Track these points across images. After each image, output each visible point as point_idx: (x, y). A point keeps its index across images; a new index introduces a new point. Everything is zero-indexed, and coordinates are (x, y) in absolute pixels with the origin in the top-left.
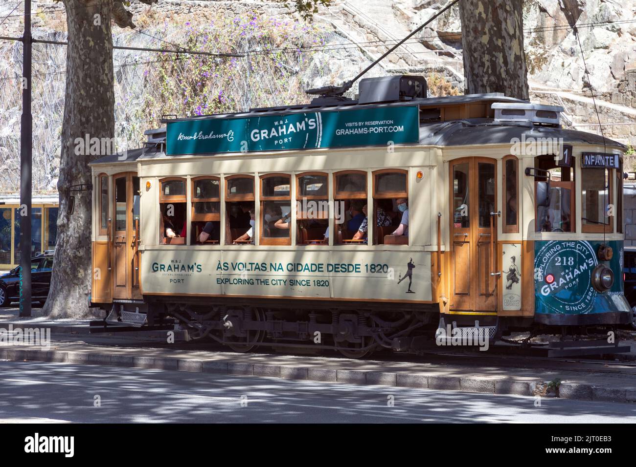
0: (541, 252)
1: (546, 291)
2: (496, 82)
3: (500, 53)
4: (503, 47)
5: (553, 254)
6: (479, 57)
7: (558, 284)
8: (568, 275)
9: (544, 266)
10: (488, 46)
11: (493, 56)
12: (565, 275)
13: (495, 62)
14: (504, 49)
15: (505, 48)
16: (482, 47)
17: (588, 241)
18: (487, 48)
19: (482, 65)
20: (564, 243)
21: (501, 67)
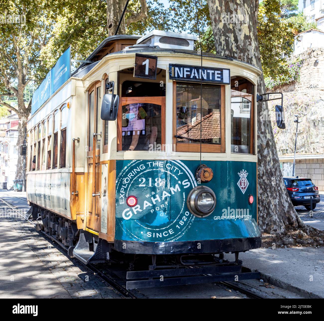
0: (123, 172)
1: (127, 214)
2: (229, 55)
3: (232, 34)
4: (234, 30)
5: (136, 175)
6: (218, 39)
7: (142, 208)
8: (155, 197)
9: (125, 187)
10: (223, 30)
11: (227, 36)
12: (150, 197)
13: (228, 40)
14: (234, 31)
15: (236, 30)
16: (220, 31)
17: (182, 161)
18: (223, 31)
19: (221, 44)
20: (149, 163)
21: (233, 44)
